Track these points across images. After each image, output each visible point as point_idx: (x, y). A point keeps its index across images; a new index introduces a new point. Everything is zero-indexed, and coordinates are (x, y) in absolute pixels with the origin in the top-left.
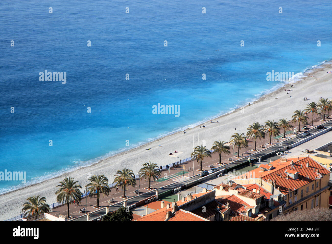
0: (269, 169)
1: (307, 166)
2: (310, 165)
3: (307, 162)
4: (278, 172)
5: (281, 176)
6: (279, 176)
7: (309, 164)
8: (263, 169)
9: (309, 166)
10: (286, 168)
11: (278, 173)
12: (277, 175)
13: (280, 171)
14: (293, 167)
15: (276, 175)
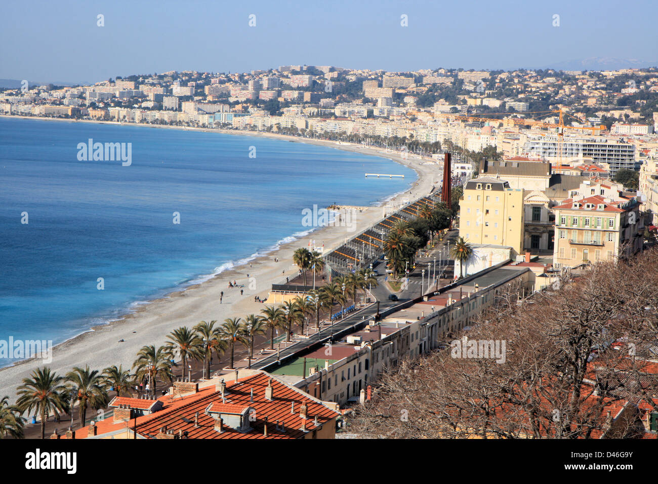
0: (150, 408)
1: (266, 398)
2: (277, 393)
3: (267, 386)
4: (184, 411)
5: (198, 423)
6: (189, 423)
7: (273, 389)
8: (128, 410)
9: (272, 398)
10: (205, 403)
11: (183, 416)
12: (182, 421)
13: (188, 409)
14: (228, 399)
15: (180, 422)
